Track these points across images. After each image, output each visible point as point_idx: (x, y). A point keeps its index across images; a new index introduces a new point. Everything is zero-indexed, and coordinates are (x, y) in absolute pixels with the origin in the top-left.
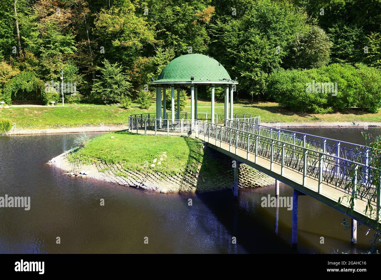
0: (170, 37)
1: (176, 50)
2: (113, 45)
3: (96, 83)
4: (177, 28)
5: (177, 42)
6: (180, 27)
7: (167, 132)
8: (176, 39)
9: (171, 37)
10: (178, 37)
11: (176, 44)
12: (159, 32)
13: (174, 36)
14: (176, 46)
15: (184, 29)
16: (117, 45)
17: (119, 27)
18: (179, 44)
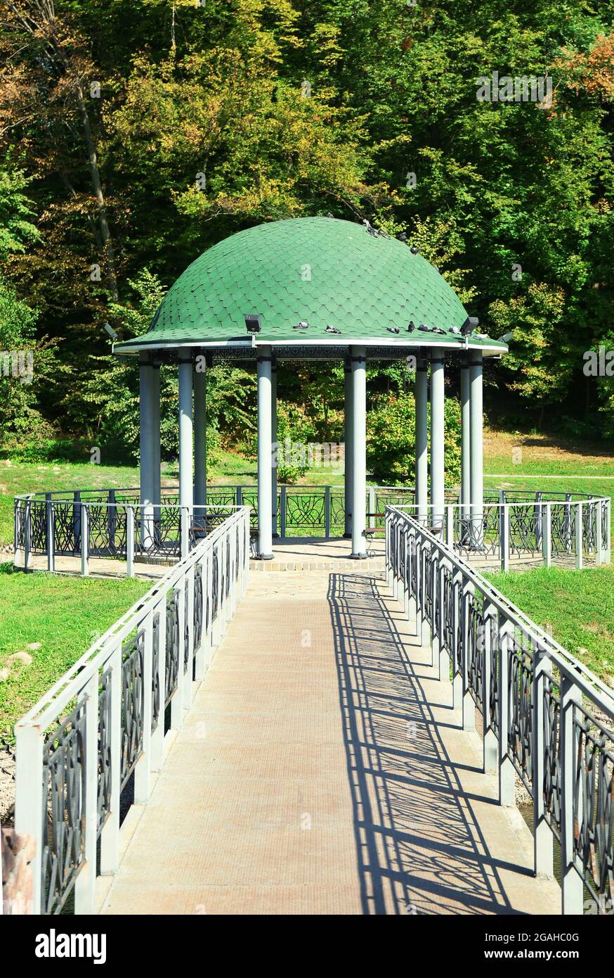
0: (437, 173)
1: (467, 230)
2: (175, 207)
3: (103, 373)
4: (469, 132)
5: (472, 192)
6: (483, 126)
7: (126, 559)
8: (465, 179)
9: (443, 170)
10: (475, 171)
11: (465, 202)
12: (380, 151)
13: (456, 169)
14: (468, 208)
15: (503, 133)
16: (194, 209)
17: (198, 133)
18: (481, 203)
